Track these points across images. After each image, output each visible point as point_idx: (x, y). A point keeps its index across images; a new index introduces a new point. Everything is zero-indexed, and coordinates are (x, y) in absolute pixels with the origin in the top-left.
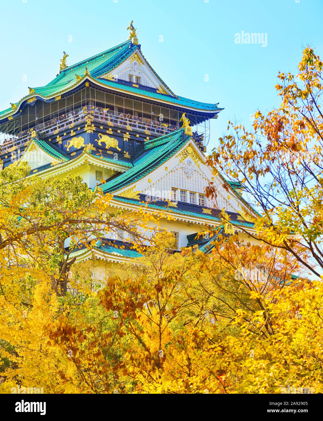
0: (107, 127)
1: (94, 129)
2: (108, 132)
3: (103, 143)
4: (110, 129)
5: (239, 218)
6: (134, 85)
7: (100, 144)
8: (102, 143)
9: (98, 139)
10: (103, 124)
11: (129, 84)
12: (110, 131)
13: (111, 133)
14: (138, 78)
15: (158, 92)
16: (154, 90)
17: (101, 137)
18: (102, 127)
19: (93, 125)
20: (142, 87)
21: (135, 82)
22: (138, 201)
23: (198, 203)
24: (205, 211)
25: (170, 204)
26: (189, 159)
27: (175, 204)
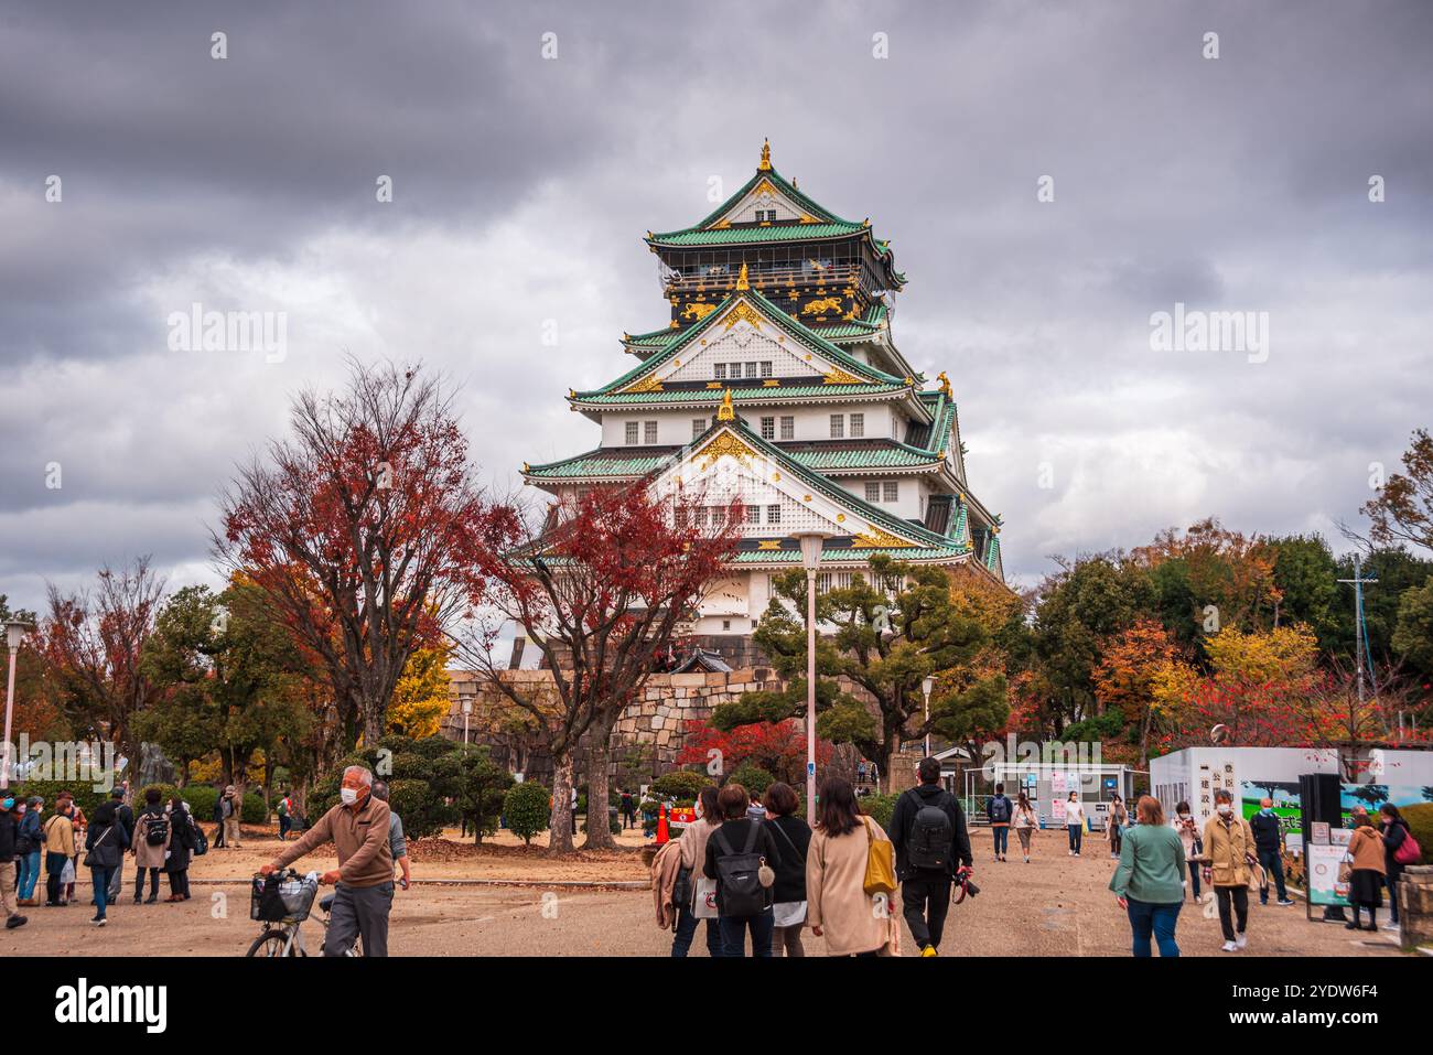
0: (694, 294)
2: (697, 299)
3: (694, 315)
4: (700, 295)
5: (827, 381)
6: (763, 224)
7: (688, 316)
8: (690, 315)
9: (686, 312)
10: (688, 293)
11: (755, 225)
12: (700, 298)
13: (704, 298)
14: (772, 213)
15: (802, 222)
16: (795, 223)
17: (690, 307)
18: (688, 296)
20: (776, 224)
21: (766, 218)
22: (657, 392)
23: (759, 376)
24: (767, 383)
25: (710, 386)
26: (742, 322)
27: (718, 385)
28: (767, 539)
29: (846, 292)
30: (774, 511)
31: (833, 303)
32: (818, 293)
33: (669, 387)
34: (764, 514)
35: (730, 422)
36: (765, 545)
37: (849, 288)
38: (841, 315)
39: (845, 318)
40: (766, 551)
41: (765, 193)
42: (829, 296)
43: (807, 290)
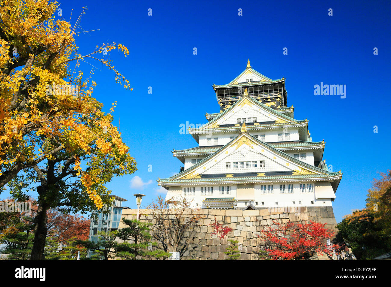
0: (228, 102)
1: (222, 104)
2: (229, 104)
4: (230, 103)
5: (276, 122)
6: (248, 83)
9: (225, 108)
10: (226, 102)
11: (246, 82)
13: (231, 104)
14: (251, 79)
15: (261, 81)
16: (259, 82)
17: (226, 106)
18: (226, 103)
19: (221, 103)
20: (253, 82)
21: (249, 81)
22: (218, 128)
23: (252, 122)
24: (255, 124)
25: (236, 125)
26: (246, 105)
27: (238, 125)
28: (260, 173)
29: (277, 100)
30: (263, 163)
31: (273, 103)
32: (268, 101)
33: (221, 126)
34: (259, 164)
35: (246, 133)
36: (260, 175)
37: (278, 98)
38: (276, 107)
39: (277, 108)
40: (260, 177)
41: (249, 74)
42: (271, 101)
43: (264, 100)
